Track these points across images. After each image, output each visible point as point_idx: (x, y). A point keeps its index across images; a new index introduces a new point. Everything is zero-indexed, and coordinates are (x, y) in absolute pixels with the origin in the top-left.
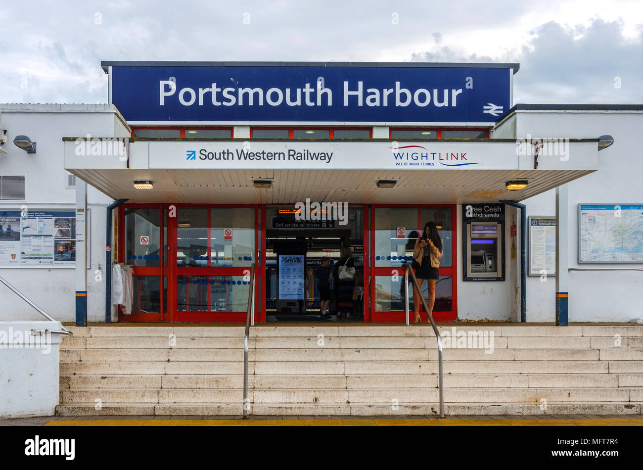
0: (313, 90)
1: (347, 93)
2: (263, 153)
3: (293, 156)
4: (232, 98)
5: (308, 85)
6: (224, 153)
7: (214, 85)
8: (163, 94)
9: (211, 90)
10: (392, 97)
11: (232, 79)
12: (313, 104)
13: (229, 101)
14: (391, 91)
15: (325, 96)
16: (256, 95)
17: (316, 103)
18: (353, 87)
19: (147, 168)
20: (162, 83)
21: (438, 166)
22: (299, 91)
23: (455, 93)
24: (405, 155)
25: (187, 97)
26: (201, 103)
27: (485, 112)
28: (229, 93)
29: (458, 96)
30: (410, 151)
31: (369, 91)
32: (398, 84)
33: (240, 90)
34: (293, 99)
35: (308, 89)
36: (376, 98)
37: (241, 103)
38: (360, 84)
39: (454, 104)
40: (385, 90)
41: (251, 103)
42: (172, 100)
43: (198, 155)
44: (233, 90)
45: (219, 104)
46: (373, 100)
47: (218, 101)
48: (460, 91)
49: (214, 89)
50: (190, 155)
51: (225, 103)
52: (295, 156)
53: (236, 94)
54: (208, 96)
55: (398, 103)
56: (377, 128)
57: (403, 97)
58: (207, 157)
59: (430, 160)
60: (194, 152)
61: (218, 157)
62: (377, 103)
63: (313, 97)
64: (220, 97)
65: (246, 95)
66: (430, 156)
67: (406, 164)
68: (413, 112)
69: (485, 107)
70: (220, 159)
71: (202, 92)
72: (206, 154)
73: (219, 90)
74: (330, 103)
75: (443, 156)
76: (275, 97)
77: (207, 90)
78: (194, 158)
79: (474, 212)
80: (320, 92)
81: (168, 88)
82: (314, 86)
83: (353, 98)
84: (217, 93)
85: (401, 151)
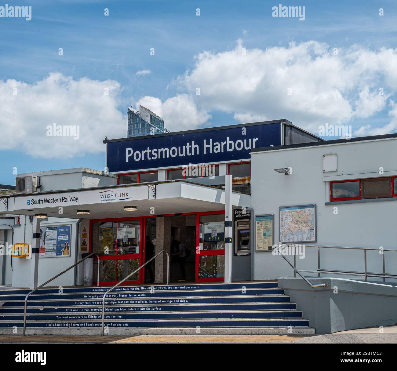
0: (190, 146)
1: (205, 146)
2: (53, 199)
3: (64, 200)
4: (156, 154)
5: (188, 144)
6: (40, 201)
7: (148, 148)
8: (128, 156)
9: (147, 151)
10: (225, 146)
12: (190, 154)
13: (155, 156)
14: (225, 143)
15: (195, 149)
17: (192, 154)
18: (208, 143)
19: (13, 210)
20: (127, 150)
21: (117, 200)
22: (184, 147)
23: (255, 140)
24: (105, 196)
25: (137, 156)
26: (143, 159)
28: (155, 152)
29: (256, 142)
30: (107, 193)
31: (215, 144)
32: (228, 138)
33: (159, 149)
34: (182, 152)
35: (188, 146)
36: (219, 148)
37: (159, 157)
38: (211, 140)
39: (254, 147)
40: (222, 143)
41: (164, 157)
42: (131, 159)
43: (31, 202)
44: (156, 150)
45: (151, 159)
46: (217, 149)
47: (150, 157)
48: (257, 139)
50: (28, 203)
51: (153, 158)
52: (65, 200)
53: (157, 152)
54: (146, 155)
55: (228, 150)
56: (221, 165)
57: (231, 146)
58: (34, 203)
59: (114, 198)
60: (29, 201)
62: (219, 151)
63: (190, 150)
64: (151, 155)
65: (162, 152)
66: (114, 196)
67: (105, 200)
68: (235, 154)
70: (38, 203)
71: (143, 153)
73: (150, 151)
74: (198, 153)
75: (119, 195)
76: (174, 152)
77: (145, 151)
78: (29, 203)
79: (238, 214)
80: (193, 147)
81: (129, 152)
82: (190, 144)
83: (208, 149)
84: (150, 152)
85: (103, 194)
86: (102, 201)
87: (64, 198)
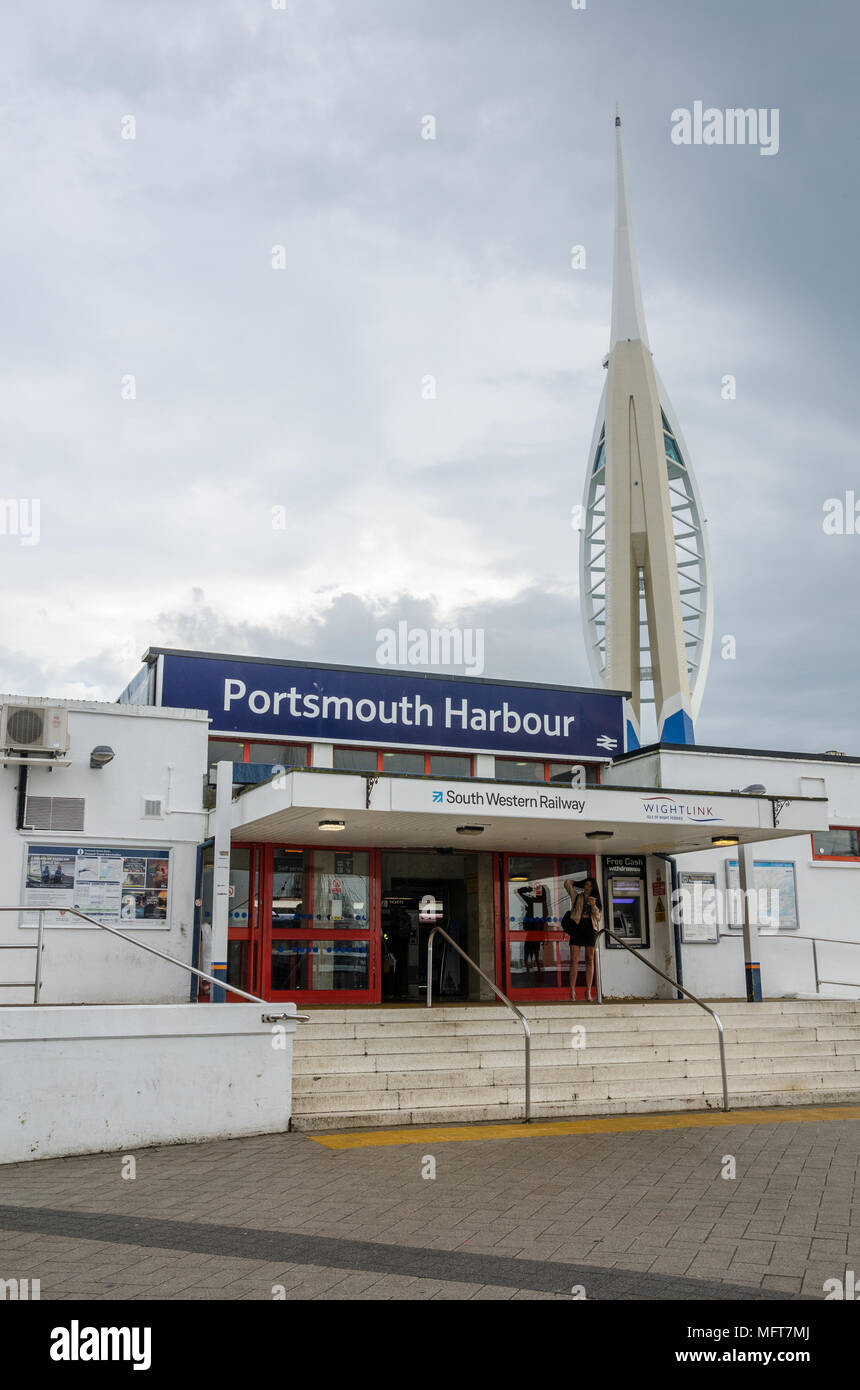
0: (411, 706)
1: (449, 712)
4: (317, 707)
5: (405, 699)
6: (473, 796)
7: (293, 690)
8: (228, 697)
9: (289, 696)
10: (499, 720)
11: (315, 684)
12: (411, 723)
13: (311, 711)
14: (499, 713)
15: (424, 713)
16: (344, 706)
17: (414, 722)
18: (456, 706)
19: (388, 810)
20: (228, 683)
21: (686, 821)
22: (394, 705)
23: (568, 720)
24: (655, 808)
25: (259, 702)
26: (276, 711)
27: (599, 745)
28: (311, 701)
29: (570, 725)
30: (660, 803)
31: (474, 711)
32: (506, 705)
33: (325, 698)
34: (388, 715)
35: (405, 704)
36: (482, 721)
37: (325, 715)
38: (465, 702)
39: (566, 734)
40: (492, 712)
41: (338, 716)
42: (240, 705)
43: (445, 797)
44: (316, 698)
45: (299, 714)
46: (479, 723)
47: (297, 710)
48: (572, 719)
49: (293, 695)
50: (437, 797)
51: (306, 714)
52: (547, 803)
53: (319, 703)
54: (285, 703)
55: (506, 728)
56: (483, 757)
57: (512, 722)
58: (455, 800)
59: (678, 814)
60: (441, 794)
61: (467, 801)
62: (483, 727)
63: (411, 714)
64: (300, 706)
65: (332, 706)
66: (679, 809)
67: (656, 817)
68: (521, 741)
69: (598, 740)
70: (469, 802)
71: (278, 697)
72: (454, 796)
73: (299, 696)
74: (430, 723)
75: (691, 810)
76: (366, 710)
77: (284, 695)
78: (441, 800)
79: (614, 865)
80: (419, 709)
81: (235, 689)
82: (412, 700)
83: (456, 720)
84: (297, 700)
85: (651, 802)
86: (648, 817)
87: (544, 799)
